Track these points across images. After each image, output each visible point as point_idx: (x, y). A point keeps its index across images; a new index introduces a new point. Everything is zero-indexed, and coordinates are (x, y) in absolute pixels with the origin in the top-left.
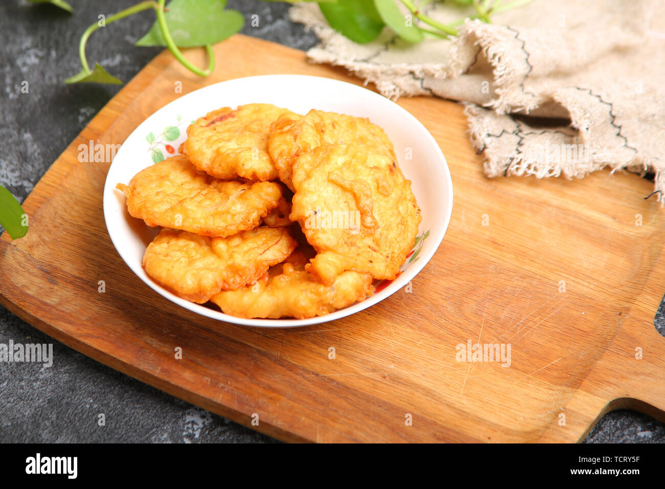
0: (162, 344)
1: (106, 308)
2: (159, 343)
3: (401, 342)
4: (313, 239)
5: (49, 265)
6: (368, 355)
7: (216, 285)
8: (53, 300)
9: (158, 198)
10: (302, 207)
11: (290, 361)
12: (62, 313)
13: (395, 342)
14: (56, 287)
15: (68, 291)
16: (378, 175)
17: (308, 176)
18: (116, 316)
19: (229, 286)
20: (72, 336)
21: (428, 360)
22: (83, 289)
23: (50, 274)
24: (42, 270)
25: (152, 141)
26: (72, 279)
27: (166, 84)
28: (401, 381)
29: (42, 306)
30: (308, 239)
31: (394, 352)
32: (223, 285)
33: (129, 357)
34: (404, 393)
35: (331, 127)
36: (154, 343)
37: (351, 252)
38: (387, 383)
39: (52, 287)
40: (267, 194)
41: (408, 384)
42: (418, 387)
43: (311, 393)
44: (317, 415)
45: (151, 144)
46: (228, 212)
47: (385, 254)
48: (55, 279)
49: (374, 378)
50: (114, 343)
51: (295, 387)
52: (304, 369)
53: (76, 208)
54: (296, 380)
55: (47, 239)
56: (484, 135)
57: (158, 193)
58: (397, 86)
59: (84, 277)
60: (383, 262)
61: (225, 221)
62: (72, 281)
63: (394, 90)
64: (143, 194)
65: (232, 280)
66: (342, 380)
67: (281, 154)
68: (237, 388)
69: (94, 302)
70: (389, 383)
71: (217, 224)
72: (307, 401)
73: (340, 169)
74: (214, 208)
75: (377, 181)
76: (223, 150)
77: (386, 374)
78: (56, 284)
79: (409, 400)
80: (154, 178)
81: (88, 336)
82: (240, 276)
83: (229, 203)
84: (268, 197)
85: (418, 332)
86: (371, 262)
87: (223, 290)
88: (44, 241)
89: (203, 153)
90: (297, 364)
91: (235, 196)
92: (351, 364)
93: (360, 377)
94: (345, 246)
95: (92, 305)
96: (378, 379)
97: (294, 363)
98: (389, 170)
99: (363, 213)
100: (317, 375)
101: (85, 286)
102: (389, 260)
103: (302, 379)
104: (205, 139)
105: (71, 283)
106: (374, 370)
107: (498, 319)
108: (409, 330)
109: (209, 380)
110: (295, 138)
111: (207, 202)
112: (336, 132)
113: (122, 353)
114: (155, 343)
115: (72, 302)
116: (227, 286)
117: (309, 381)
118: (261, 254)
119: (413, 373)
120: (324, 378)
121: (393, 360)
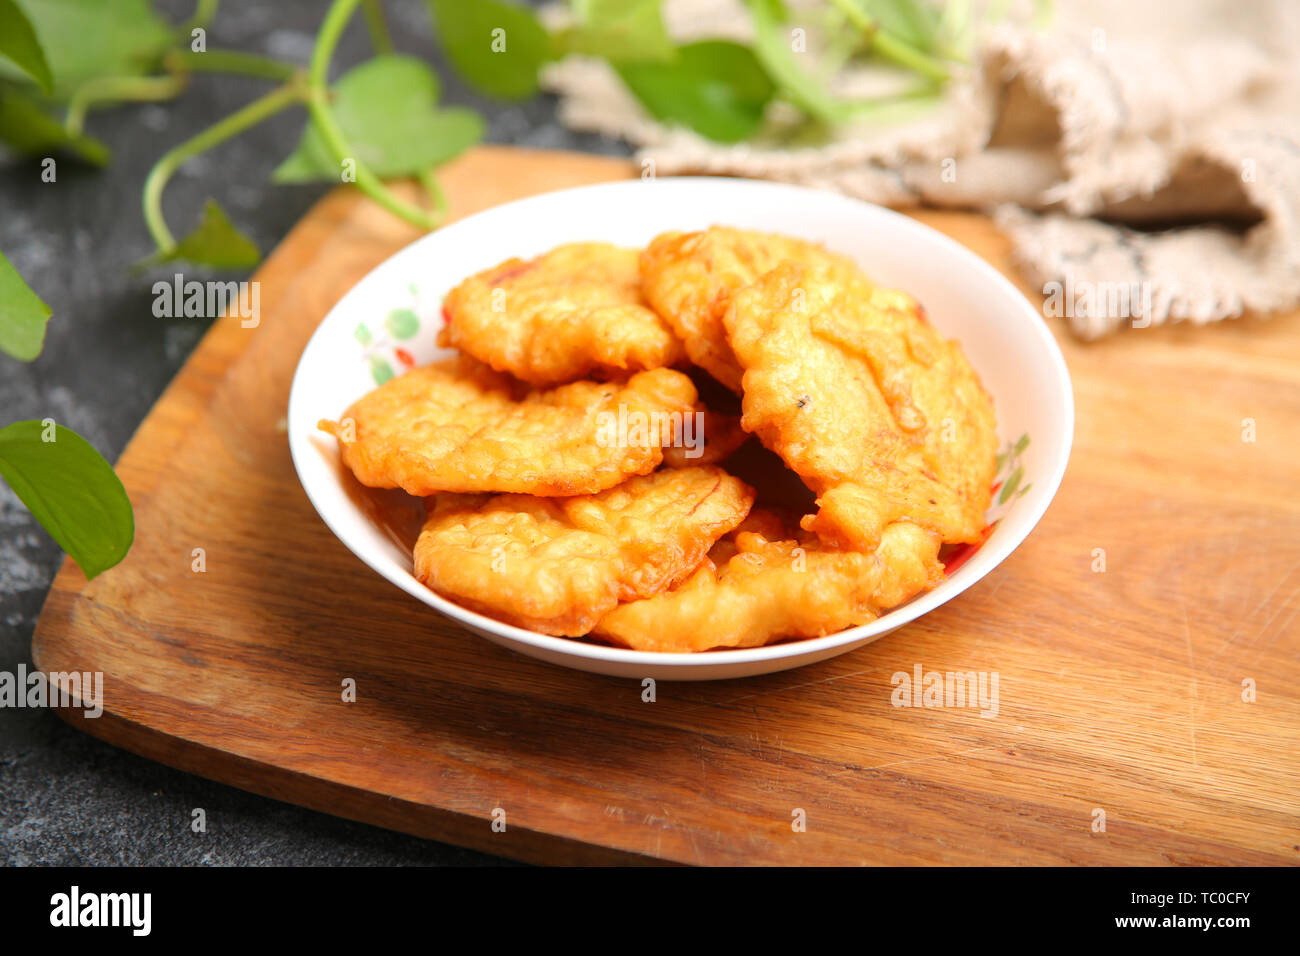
0: (485, 755)
2: (479, 753)
3: (1022, 676)
4: (806, 462)
5: (177, 629)
7: (607, 592)
8: (207, 697)
9: (422, 435)
10: (768, 394)
11: (787, 749)
12: (237, 721)
13: (1006, 678)
14: (205, 673)
15: (235, 677)
16: (902, 324)
17: (768, 327)
18: (362, 713)
19: (635, 589)
20: (273, 763)
21: (1093, 705)
22: (270, 667)
23: (185, 647)
24: (166, 642)
25: (366, 339)
26: (239, 651)
28: (1052, 755)
29: (184, 711)
30: (791, 466)
31: (1012, 699)
32: (621, 589)
33: (420, 789)
34: (1066, 779)
36: (466, 754)
37: (891, 483)
38: (1021, 763)
39: (195, 673)
41: (1066, 759)
42: (1092, 763)
43: (857, 809)
44: (887, 851)
45: (366, 345)
46: (588, 442)
47: (954, 485)
48: (198, 655)
49: (989, 758)
50: (377, 765)
51: (816, 801)
52: (824, 762)
53: (213, 508)
54: (812, 786)
55: (160, 577)
57: (417, 426)
59: (266, 642)
60: (954, 503)
61: (587, 461)
62: (241, 655)
64: (385, 432)
65: (638, 575)
66: (917, 773)
67: (684, 304)
68: (689, 821)
69: (302, 691)
70: (1026, 765)
71: (571, 468)
72: (856, 826)
73: (828, 310)
74: (556, 435)
75: (903, 336)
76: (548, 317)
77: (1012, 746)
78: (203, 665)
79: (1084, 793)
80: (397, 403)
81: (311, 759)
82: (656, 565)
83: (587, 421)
84: (671, 398)
85: (1049, 651)
86: (933, 502)
87: (623, 601)
88: (155, 582)
89: (502, 333)
90: (805, 753)
91: (596, 406)
93: (956, 760)
94: (876, 470)
95: (300, 696)
96: (997, 759)
97: (799, 751)
98: (914, 317)
99: (892, 402)
100: (858, 769)
101: (274, 661)
102: (963, 498)
103: (827, 782)
105: (238, 658)
106: (982, 742)
107: (1211, 603)
108: (1029, 650)
109: (621, 811)
110: (708, 266)
111: (537, 428)
113: (401, 784)
114: (470, 755)
115: (252, 698)
116: (630, 591)
117: (845, 785)
118: (690, 514)
119: (1071, 735)
120: (875, 773)
121: (1015, 714)
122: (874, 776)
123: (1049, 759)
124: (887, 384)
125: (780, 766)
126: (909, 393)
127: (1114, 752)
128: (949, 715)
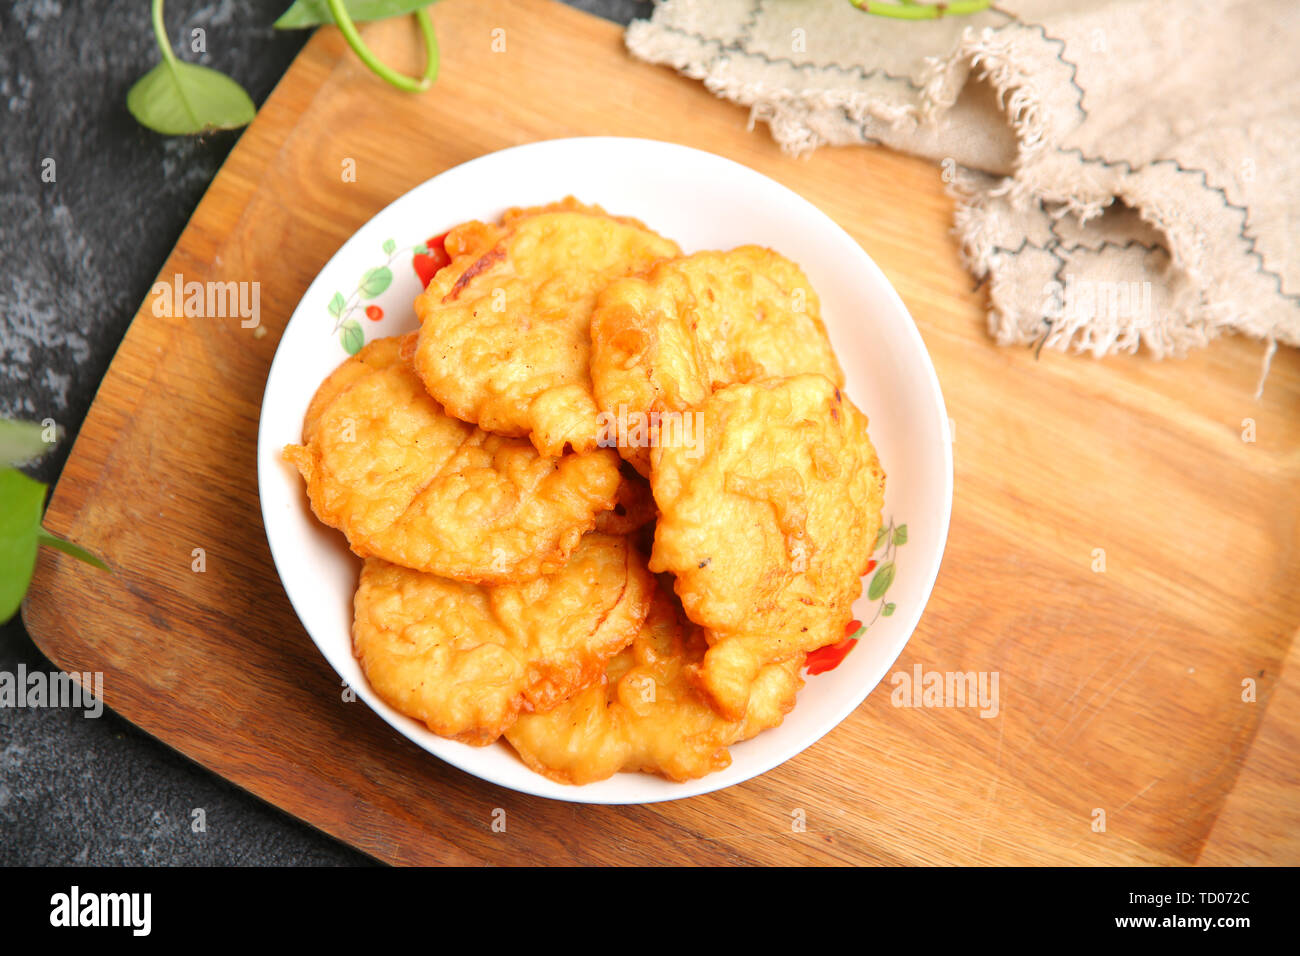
1: (276, 687)
2: (389, 773)
3: (855, 751)
4: (698, 613)
5: (148, 580)
6: (793, 785)
7: (509, 707)
8: (165, 676)
9: (375, 489)
10: (675, 553)
12: (191, 715)
14: (169, 638)
15: (193, 646)
16: (812, 436)
17: (686, 491)
18: (295, 707)
19: (534, 707)
20: (216, 771)
21: (908, 795)
22: (225, 639)
23: (152, 602)
24: (138, 594)
25: (340, 310)
26: (198, 615)
27: (342, 101)
28: (862, 849)
29: (147, 696)
30: (687, 612)
31: (842, 777)
32: (522, 703)
33: (335, 821)
35: (704, 301)
37: (770, 624)
38: (833, 852)
39: (160, 637)
40: (595, 490)
45: (339, 316)
46: (517, 526)
47: (828, 600)
48: (164, 616)
49: (811, 842)
50: (303, 786)
52: (674, 826)
53: (190, 431)
54: (659, 850)
55: (138, 514)
56: (988, 250)
57: (372, 477)
58: (813, 132)
59: (222, 607)
60: (825, 618)
61: (514, 546)
62: (203, 621)
63: (808, 140)
64: (342, 476)
65: (538, 694)
66: (747, 849)
69: (248, 672)
73: (746, 458)
74: (490, 520)
75: (810, 451)
76: (500, 386)
77: (831, 832)
78: (168, 628)
81: (249, 770)
82: (556, 686)
83: (520, 507)
84: (597, 496)
85: (884, 726)
86: (805, 629)
87: (523, 711)
88: (132, 519)
89: (458, 388)
90: (659, 812)
91: (530, 491)
92: (765, 809)
94: (758, 615)
95: (245, 678)
96: (816, 845)
98: (829, 412)
99: (787, 532)
100: (700, 838)
101: (229, 633)
102: (834, 610)
103: (673, 849)
104: (459, 352)
105: (199, 624)
106: (807, 824)
107: (1030, 687)
110: (649, 373)
111: (475, 505)
112: (715, 307)
113: (321, 812)
115: (206, 677)
116: (529, 707)
118: (592, 635)
119: (882, 827)
120: (714, 845)
121: (842, 796)
122: (712, 848)
123: (858, 851)
124: (785, 520)
125: (636, 825)
126: (804, 523)
127: (913, 851)
128: (785, 788)
